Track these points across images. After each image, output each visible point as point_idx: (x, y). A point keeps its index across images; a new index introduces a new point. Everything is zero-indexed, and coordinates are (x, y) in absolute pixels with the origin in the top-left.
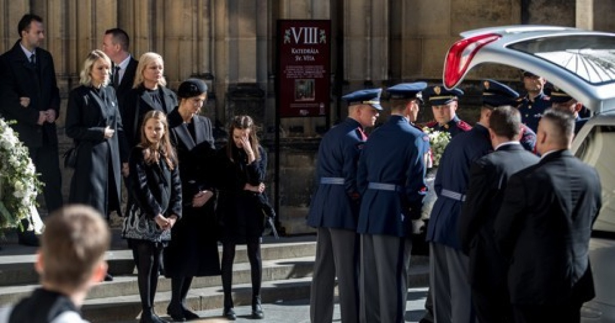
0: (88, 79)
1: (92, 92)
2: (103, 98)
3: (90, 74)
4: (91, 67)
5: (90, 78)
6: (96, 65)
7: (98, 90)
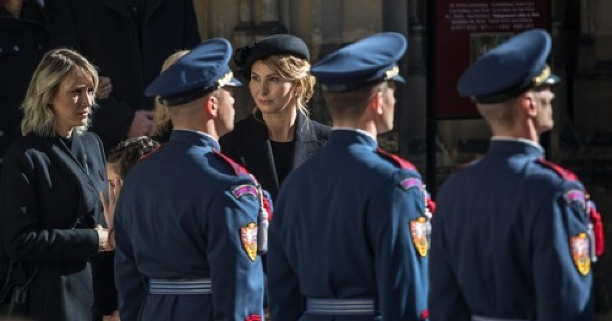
0: (43, 117)
1: (55, 148)
2: (80, 160)
3: (50, 106)
4: (55, 90)
5: (49, 115)
6: (66, 86)
7: (69, 143)
